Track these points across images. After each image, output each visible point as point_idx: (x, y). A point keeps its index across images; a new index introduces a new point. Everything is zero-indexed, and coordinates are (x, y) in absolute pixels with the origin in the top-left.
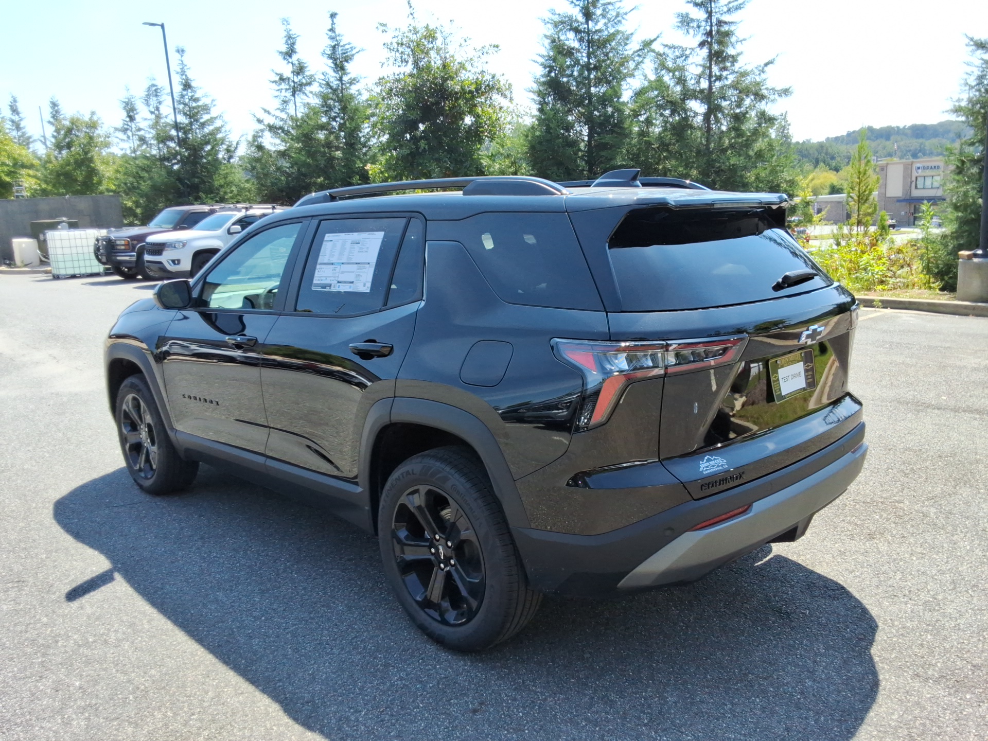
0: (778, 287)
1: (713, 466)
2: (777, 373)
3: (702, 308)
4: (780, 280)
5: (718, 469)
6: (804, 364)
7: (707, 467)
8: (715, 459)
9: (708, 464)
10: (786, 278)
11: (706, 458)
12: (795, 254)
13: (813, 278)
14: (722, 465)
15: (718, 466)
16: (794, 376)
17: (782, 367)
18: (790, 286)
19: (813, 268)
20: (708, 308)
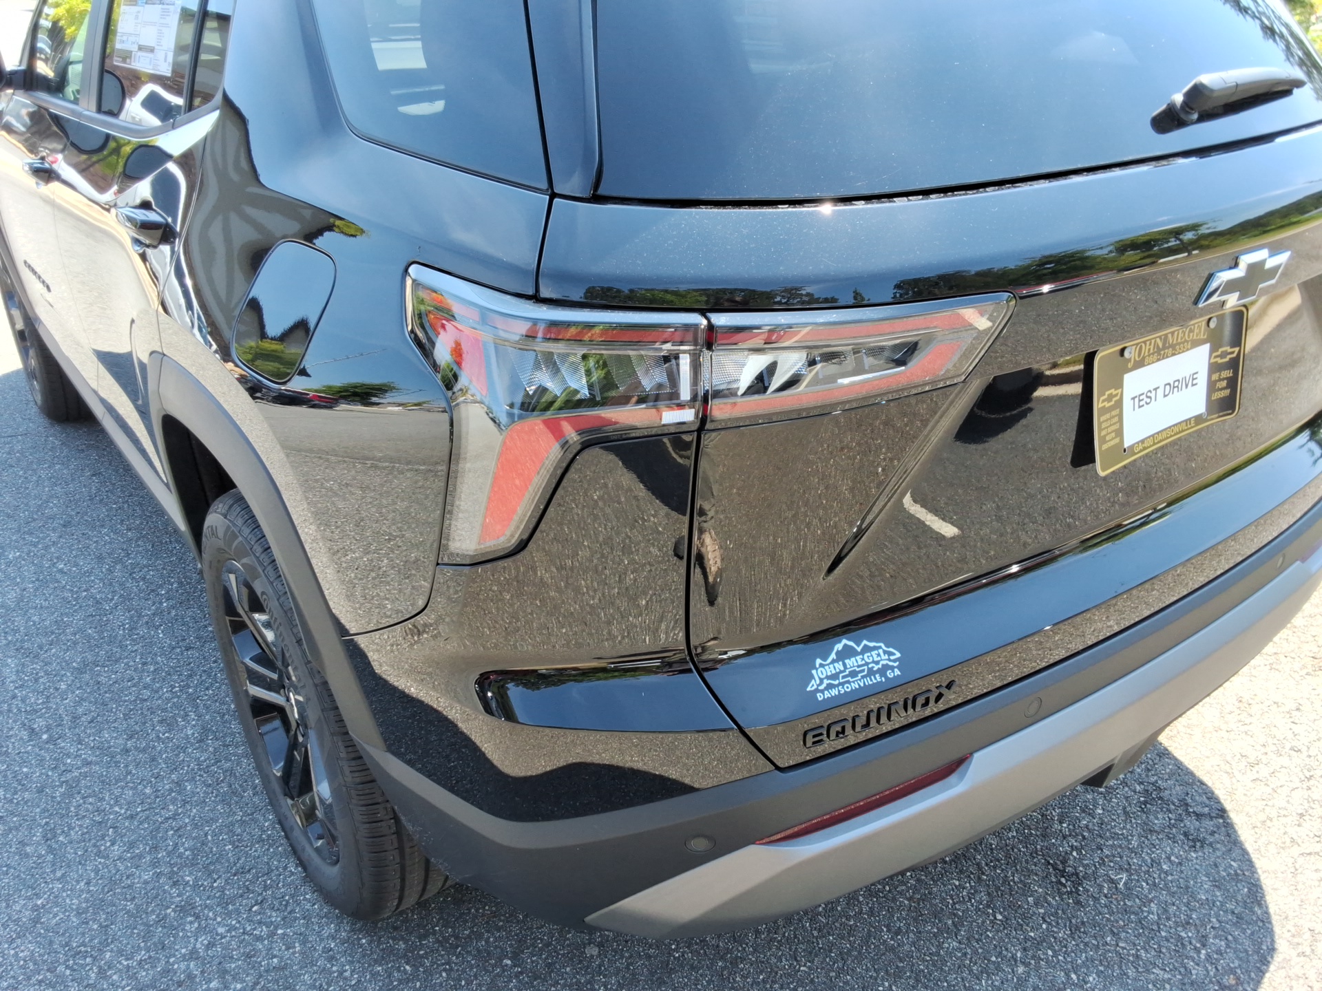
0: (1168, 120)
1: (853, 674)
2: (1120, 385)
3: (868, 198)
4: (1178, 98)
5: (868, 681)
6: (1212, 351)
7: (834, 676)
8: (867, 649)
9: (839, 666)
10: (1196, 94)
11: (839, 647)
12: (1270, 32)
13: (1286, 93)
14: (883, 671)
15: (871, 673)
16: (1174, 386)
17: (1140, 364)
18: (1206, 116)
19: (1302, 63)
20: (890, 196)
